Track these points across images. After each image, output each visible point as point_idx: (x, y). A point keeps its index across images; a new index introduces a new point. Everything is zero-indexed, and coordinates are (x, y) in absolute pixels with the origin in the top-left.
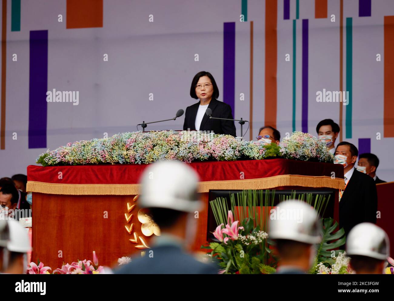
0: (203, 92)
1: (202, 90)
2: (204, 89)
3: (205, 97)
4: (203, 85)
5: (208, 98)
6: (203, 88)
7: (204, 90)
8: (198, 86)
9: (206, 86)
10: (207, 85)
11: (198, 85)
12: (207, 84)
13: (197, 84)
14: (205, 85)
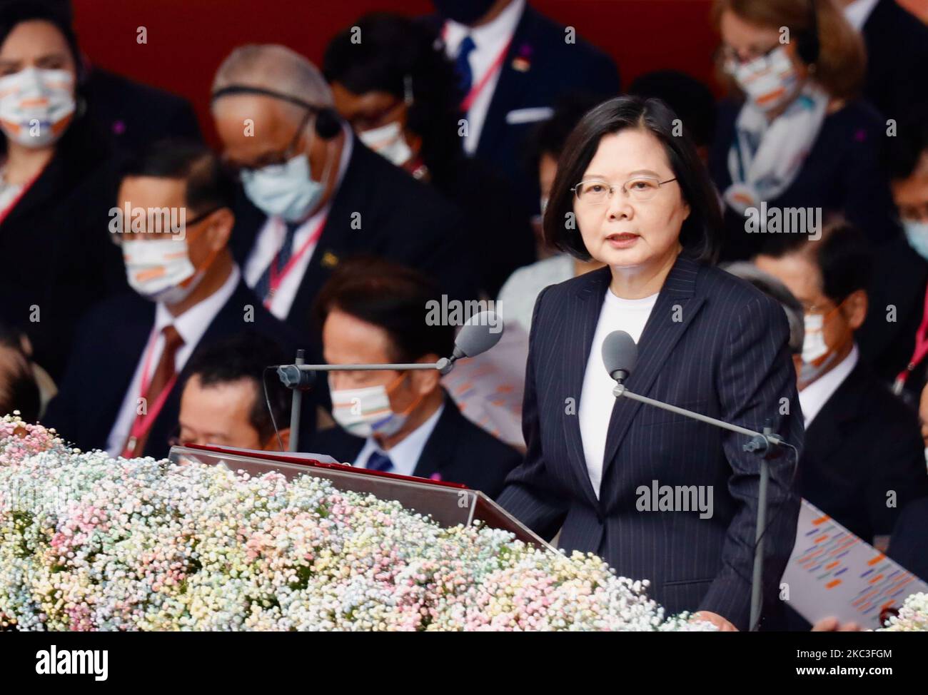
0: (619, 227)
1: (613, 217)
2: (628, 212)
3: (636, 253)
4: (617, 187)
5: (652, 263)
6: (616, 203)
7: (625, 216)
8: (589, 190)
9: (636, 193)
10: (641, 185)
11: (587, 183)
12: (640, 178)
13: (580, 177)
14: (633, 186)
